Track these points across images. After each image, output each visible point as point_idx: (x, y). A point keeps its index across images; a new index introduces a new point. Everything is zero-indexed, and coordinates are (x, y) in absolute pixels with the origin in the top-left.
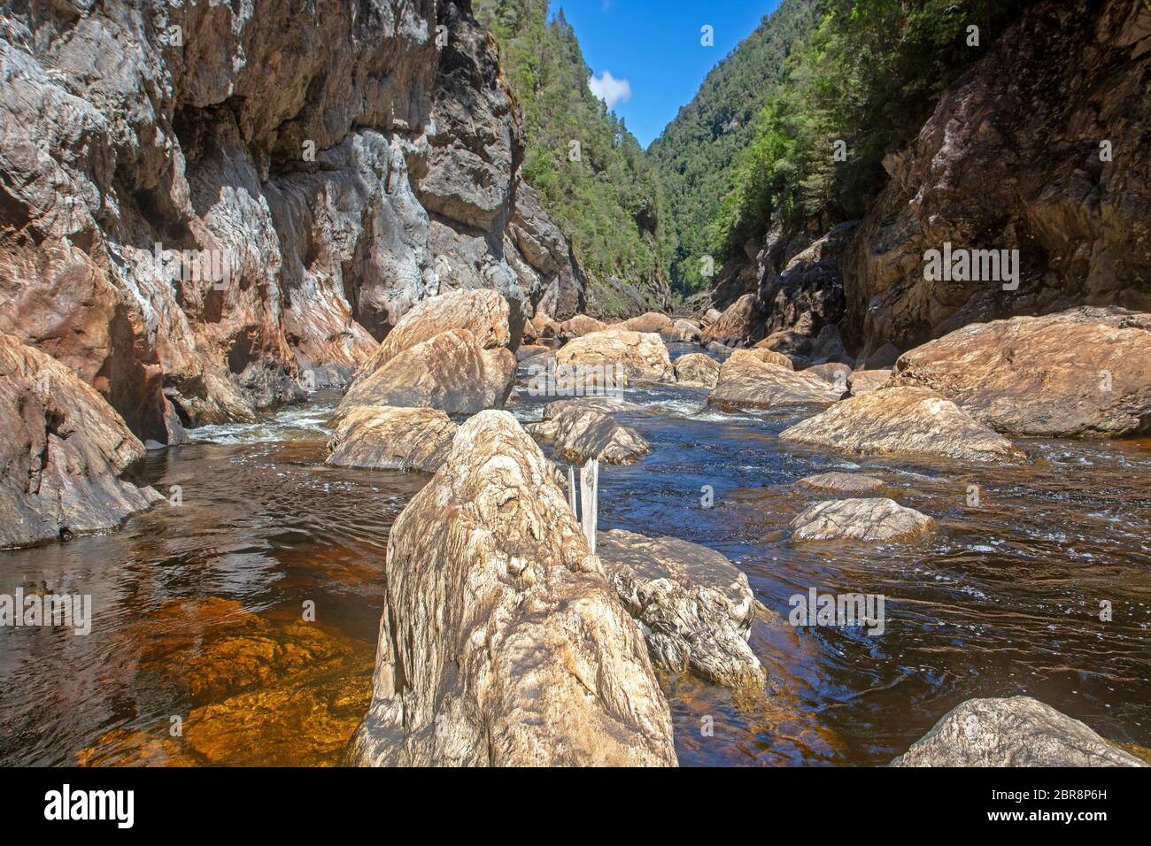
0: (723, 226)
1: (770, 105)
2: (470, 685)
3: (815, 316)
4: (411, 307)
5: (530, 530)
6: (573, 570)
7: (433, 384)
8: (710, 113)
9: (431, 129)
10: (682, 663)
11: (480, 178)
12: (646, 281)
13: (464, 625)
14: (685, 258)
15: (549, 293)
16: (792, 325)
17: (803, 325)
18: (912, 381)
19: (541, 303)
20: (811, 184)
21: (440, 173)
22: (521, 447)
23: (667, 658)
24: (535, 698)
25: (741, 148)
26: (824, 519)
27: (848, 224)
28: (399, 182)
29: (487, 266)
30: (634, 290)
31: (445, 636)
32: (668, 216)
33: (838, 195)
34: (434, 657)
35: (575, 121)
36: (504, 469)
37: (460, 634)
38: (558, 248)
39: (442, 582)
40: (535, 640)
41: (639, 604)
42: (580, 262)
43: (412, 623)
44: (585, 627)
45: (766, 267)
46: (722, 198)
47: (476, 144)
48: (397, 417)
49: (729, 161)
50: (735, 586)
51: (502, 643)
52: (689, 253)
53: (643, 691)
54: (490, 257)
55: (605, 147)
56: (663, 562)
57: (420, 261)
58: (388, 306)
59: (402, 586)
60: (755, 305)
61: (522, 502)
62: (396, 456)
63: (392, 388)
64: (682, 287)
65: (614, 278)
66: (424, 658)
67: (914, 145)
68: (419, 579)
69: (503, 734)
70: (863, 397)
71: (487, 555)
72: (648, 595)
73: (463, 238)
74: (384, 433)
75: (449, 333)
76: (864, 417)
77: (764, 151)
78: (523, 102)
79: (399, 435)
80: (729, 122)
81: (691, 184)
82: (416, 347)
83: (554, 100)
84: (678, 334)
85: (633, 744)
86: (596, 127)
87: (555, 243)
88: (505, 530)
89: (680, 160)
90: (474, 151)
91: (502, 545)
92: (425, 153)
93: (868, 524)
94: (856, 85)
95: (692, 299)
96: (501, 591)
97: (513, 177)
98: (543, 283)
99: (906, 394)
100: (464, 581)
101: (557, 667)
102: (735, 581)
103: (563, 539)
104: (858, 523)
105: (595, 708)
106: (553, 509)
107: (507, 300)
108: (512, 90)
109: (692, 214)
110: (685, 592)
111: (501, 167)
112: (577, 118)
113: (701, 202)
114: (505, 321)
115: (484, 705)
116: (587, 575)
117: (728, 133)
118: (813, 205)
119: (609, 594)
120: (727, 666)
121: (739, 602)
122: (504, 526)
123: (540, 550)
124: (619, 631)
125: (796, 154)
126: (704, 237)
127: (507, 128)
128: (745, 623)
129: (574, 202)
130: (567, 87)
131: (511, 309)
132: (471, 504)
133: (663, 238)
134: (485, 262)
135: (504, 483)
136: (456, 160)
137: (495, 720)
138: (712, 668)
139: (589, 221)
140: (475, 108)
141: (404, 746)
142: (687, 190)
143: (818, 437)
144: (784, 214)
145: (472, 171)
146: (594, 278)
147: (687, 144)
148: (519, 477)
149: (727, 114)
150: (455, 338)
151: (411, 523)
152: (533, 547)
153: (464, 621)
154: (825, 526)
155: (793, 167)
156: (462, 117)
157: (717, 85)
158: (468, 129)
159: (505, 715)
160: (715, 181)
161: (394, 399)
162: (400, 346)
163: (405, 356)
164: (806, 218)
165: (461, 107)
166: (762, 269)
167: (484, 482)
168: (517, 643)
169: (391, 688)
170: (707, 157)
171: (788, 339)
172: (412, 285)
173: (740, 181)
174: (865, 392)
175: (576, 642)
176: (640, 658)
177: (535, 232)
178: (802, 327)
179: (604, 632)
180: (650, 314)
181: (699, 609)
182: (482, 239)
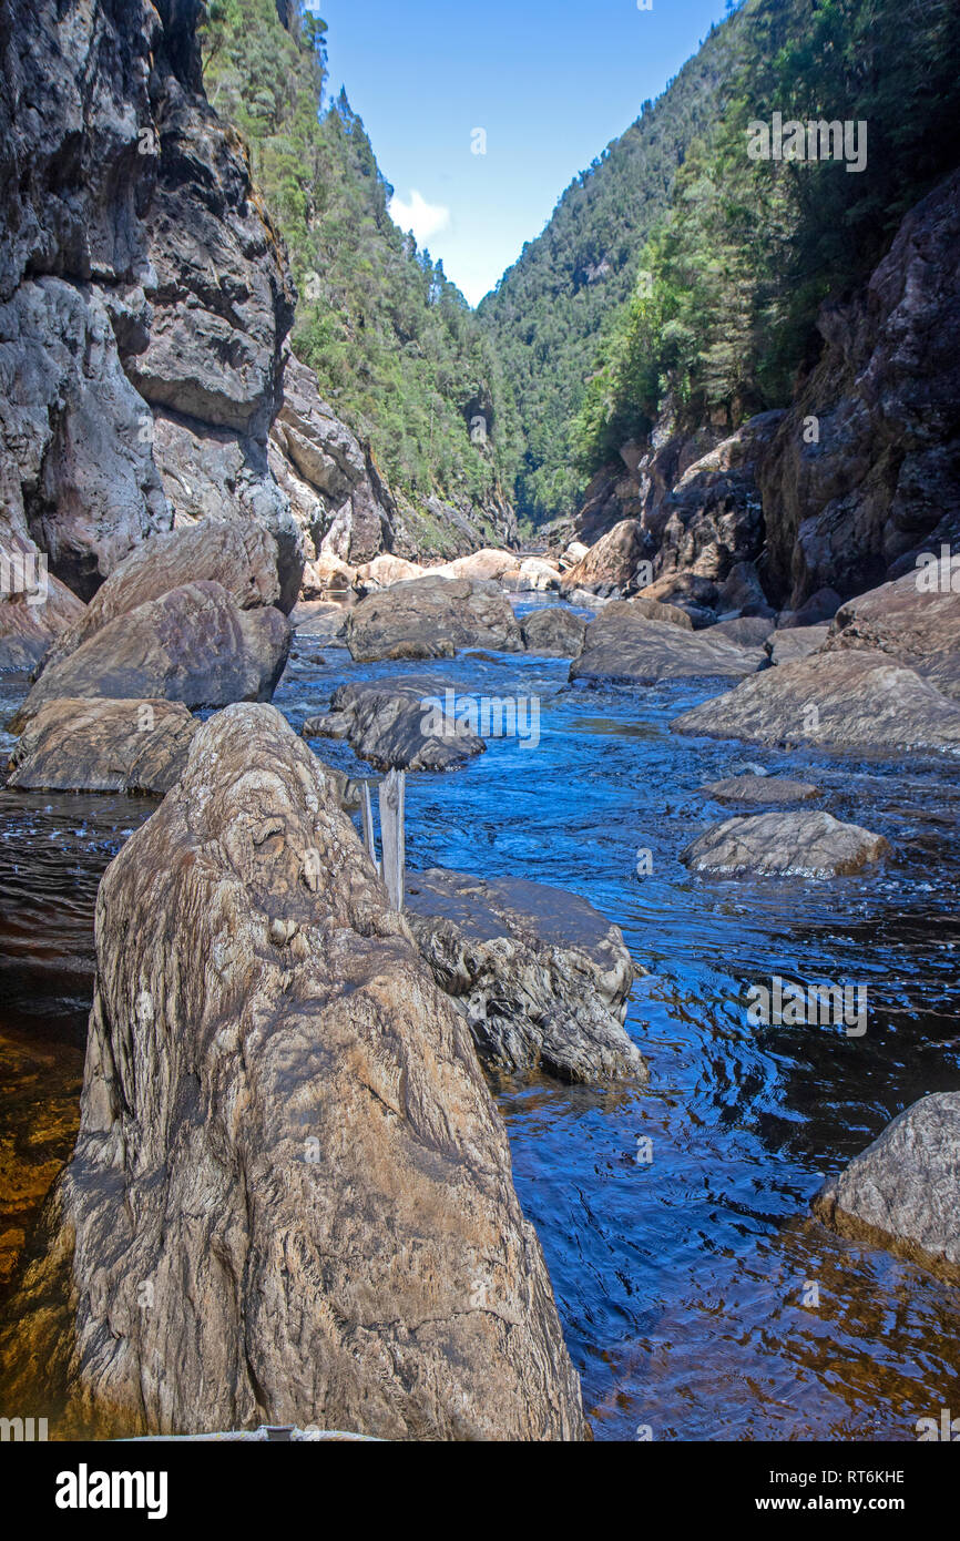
0: (590, 421)
1: (656, 239)
2: (216, 1109)
3: (722, 549)
4: (132, 548)
5: (303, 877)
6: (366, 934)
7: (167, 663)
8: (568, 252)
9: (150, 279)
10: (531, 1057)
11: (228, 352)
12: (480, 503)
13: (206, 1021)
14: (535, 469)
15: (338, 524)
16: (690, 563)
17: (706, 564)
18: (858, 642)
19: (327, 540)
20: (716, 356)
21: (167, 347)
22: (288, 756)
23: (508, 1051)
24: (312, 1122)
25: (614, 305)
26: (732, 843)
27: (769, 416)
28: (104, 360)
29: (244, 485)
30: (462, 517)
31: (180, 1038)
32: (510, 407)
33: (754, 374)
34: (165, 1068)
35: (369, 266)
36: (262, 790)
37: (201, 1035)
38: (350, 457)
39: (174, 959)
40: (310, 1039)
41: (468, 975)
42: (383, 478)
43: (132, 1021)
44: (382, 1017)
45: (652, 480)
46: (587, 380)
47: (221, 300)
48: (112, 714)
49: (598, 324)
50: (604, 945)
51: (262, 1045)
52: (542, 461)
53: (467, 1106)
54: (247, 472)
55: (415, 306)
56: (501, 914)
57: (143, 480)
58: (96, 547)
59: (118, 966)
60: (637, 536)
61: (290, 837)
62: (114, 772)
63: (106, 670)
64: (533, 513)
65: (433, 499)
66: (151, 1070)
67: (863, 297)
68: (141, 955)
69: (266, 1177)
70: (789, 667)
71: (238, 918)
72: (479, 963)
73: (207, 444)
74: (93, 738)
75: (188, 586)
76: (790, 695)
77: (647, 308)
78: (290, 236)
79: (116, 741)
80: (596, 266)
81: (544, 359)
82: (138, 609)
83: (336, 234)
84: (527, 580)
85: (454, 1181)
86: (401, 274)
87: (345, 449)
88: (266, 879)
89: (525, 323)
90: (218, 312)
91: (259, 901)
92: (143, 316)
93: (794, 848)
94: (779, 207)
95: (547, 528)
96: (259, 970)
97: (278, 351)
98: (328, 509)
99: (847, 662)
100: (205, 956)
101: (343, 1077)
102: (604, 938)
103: (351, 889)
104: (780, 848)
105: (398, 1133)
106: (336, 844)
107: (276, 537)
108: (272, 217)
109: (546, 403)
110: (534, 955)
111: (260, 336)
112: (372, 261)
113: (557, 385)
114: (272, 567)
115: (237, 1135)
116: (385, 941)
117: (595, 282)
118: (718, 388)
119: (417, 967)
120: (594, 1058)
121: (611, 968)
122: (264, 874)
123: (317, 906)
124: (431, 1020)
125: (693, 312)
126: (563, 437)
127: (265, 277)
128: (621, 996)
129: (371, 388)
130: (355, 213)
131: (281, 548)
132: (214, 843)
133: (503, 440)
134: (241, 479)
135: (262, 811)
136: (191, 326)
137: (253, 1158)
138: (573, 1063)
139: (394, 416)
140: (216, 245)
141: (124, 1200)
142: (536, 368)
143: (724, 725)
144: (677, 400)
145: (215, 343)
146: (404, 500)
147: (535, 299)
148: (285, 800)
149: (593, 254)
150: (198, 595)
151: (128, 874)
152: (307, 902)
153: (206, 1014)
154: (734, 853)
155: (689, 332)
156: (196, 259)
157: (578, 209)
158: (208, 279)
159: (269, 1149)
160: (577, 355)
161: (110, 689)
162: (116, 608)
163: (124, 623)
164: (710, 408)
165: (194, 244)
166: (647, 483)
167: (234, 810)
168: (283, 1045)
169: (107, 1114)
170: (565, 319)
171: (684, 585)
172: (132, 516)
173: (613, 353)
174: (792, 660)
175: (369, 1039)
176: (462, 1058)
177: (314, 434)
178: (705, 567)
179: (409, 1023)
180: (486, 552)
181: (554, 980)
182: (234, 445)
